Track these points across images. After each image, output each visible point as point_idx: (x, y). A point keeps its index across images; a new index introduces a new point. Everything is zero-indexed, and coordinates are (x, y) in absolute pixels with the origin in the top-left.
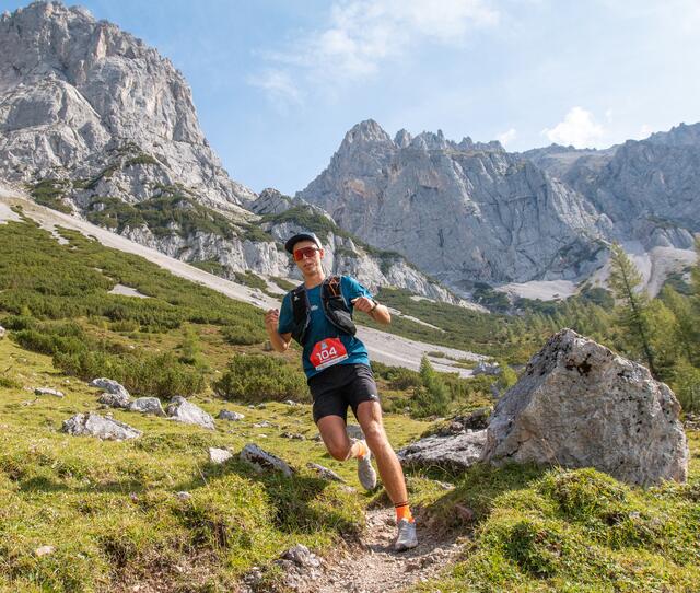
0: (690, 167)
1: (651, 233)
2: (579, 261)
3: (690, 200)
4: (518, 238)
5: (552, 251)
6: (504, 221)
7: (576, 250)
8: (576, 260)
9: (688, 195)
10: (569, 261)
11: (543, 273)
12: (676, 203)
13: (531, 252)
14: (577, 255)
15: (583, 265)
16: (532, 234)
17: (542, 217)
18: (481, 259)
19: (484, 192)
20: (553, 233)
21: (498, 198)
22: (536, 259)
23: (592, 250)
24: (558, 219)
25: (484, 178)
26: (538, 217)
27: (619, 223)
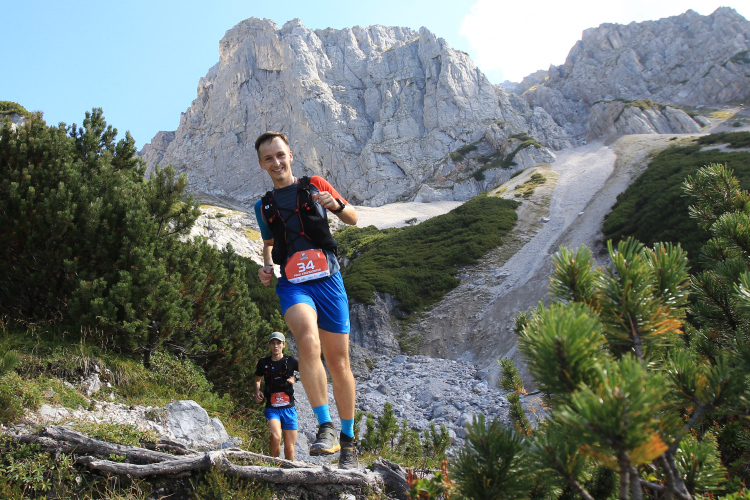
0: (679, 40)
1: (617, 120)
2: (483, 170)
3: (684, 82)
4: (382, 133)
5: (439, 155)
6: (368, 111)
7: (482, 153)
8: (479, 167)
9: (679, 74)
10: (467, 170)
11: (416, 190)
12: (660, 88)
13: (400, 154)
14: (483, 160)
15: (489, 174)
16: (408, 127)
17: (428, 101)
18: (318, 169)
19: (347, 72)
20: (444, 124)
21: (367, 80)
22: (408, 167)
23: (509, 151)
24: (455, 103)
25: (352, 54)
26: (422, 102)
27: (568, 125)
